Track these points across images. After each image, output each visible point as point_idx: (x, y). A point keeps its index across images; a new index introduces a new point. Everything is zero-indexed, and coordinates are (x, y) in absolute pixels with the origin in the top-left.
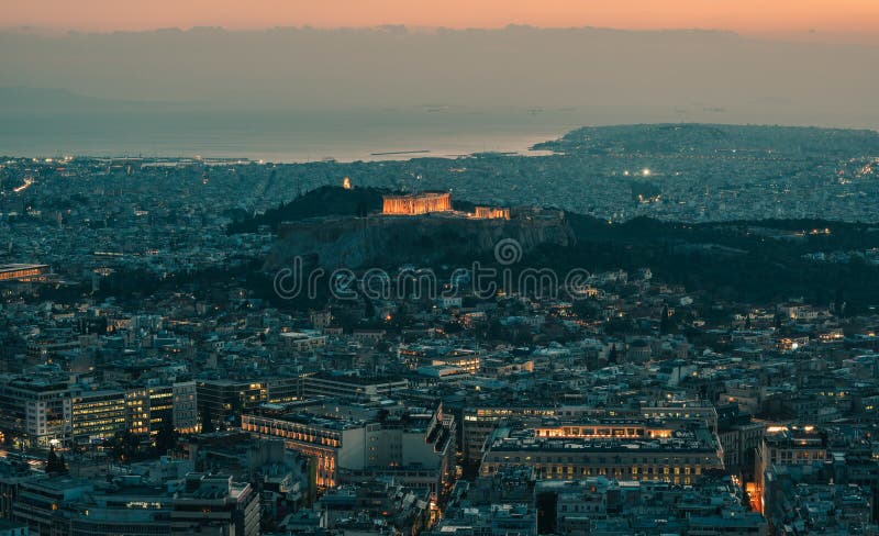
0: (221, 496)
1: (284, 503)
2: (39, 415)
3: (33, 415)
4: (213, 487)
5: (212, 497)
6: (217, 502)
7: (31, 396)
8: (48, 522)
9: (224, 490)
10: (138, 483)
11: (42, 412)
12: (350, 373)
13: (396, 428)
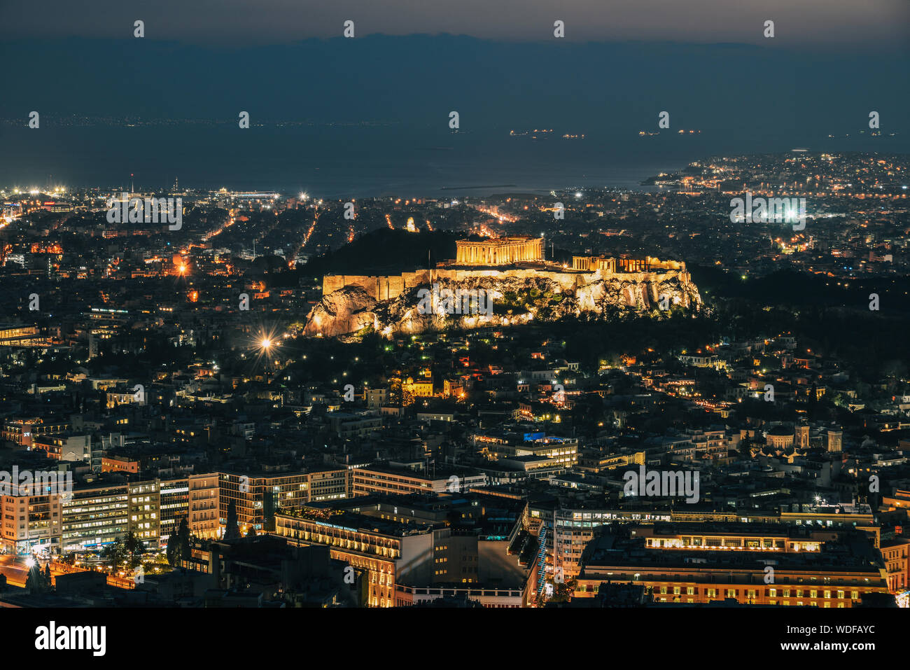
2: (19, 514)
3: (10, 514)
11: (22, 510)
12: (413, 465)
13: (470, 534)
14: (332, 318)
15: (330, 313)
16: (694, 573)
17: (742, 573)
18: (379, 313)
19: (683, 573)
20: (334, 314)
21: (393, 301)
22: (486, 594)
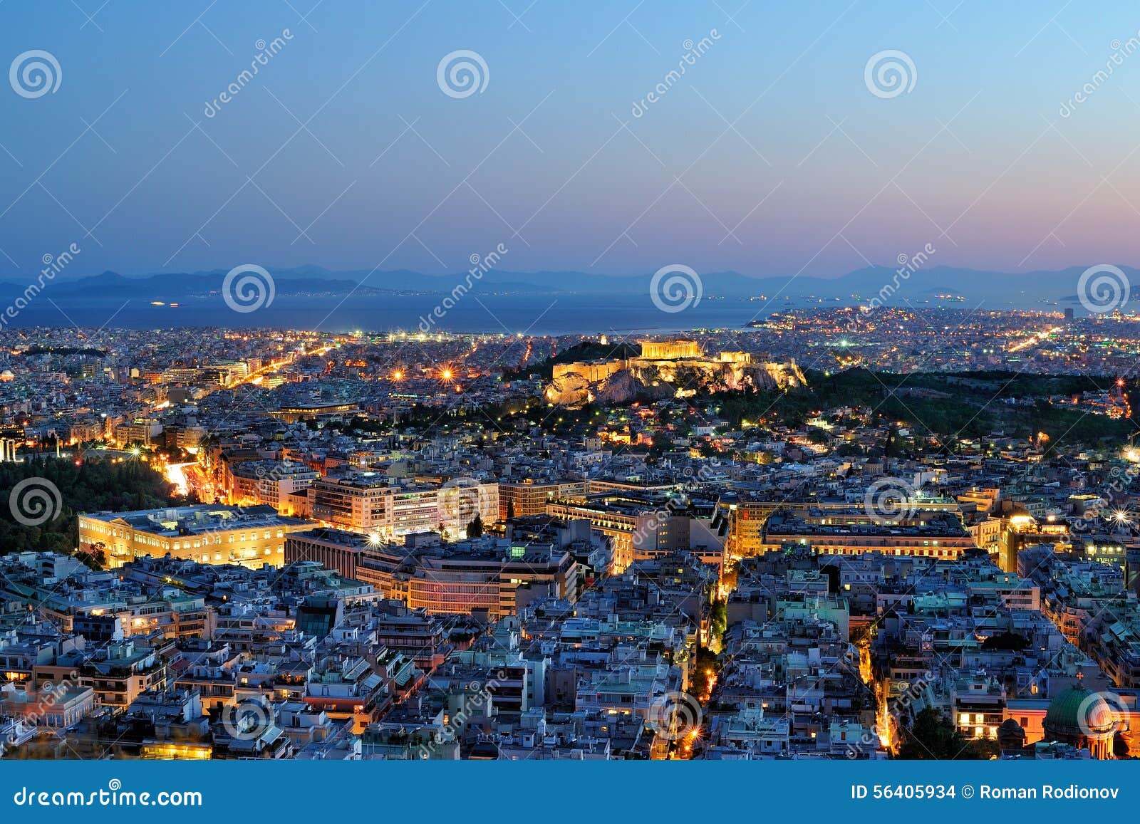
0: (544, 561)
1: (592, 575)
2: (364, 509)
3: (358, 509)
4: (537, 554)
5: (537, 561)
6: (540, 565)
7: (357, 494)
8: (389, 584)
9: (546, 556)
10: (469, 550)
11: (367, 507)
12: (632, 478)
13: (684, 515)
14: (559, 393)
15: (557, 390)
16: (842, 538)
17: (882, 538)
18: (591, 390)
19: (835, 539)
20: (561, 391)
21: (600, 382)
22: (707, 555)
